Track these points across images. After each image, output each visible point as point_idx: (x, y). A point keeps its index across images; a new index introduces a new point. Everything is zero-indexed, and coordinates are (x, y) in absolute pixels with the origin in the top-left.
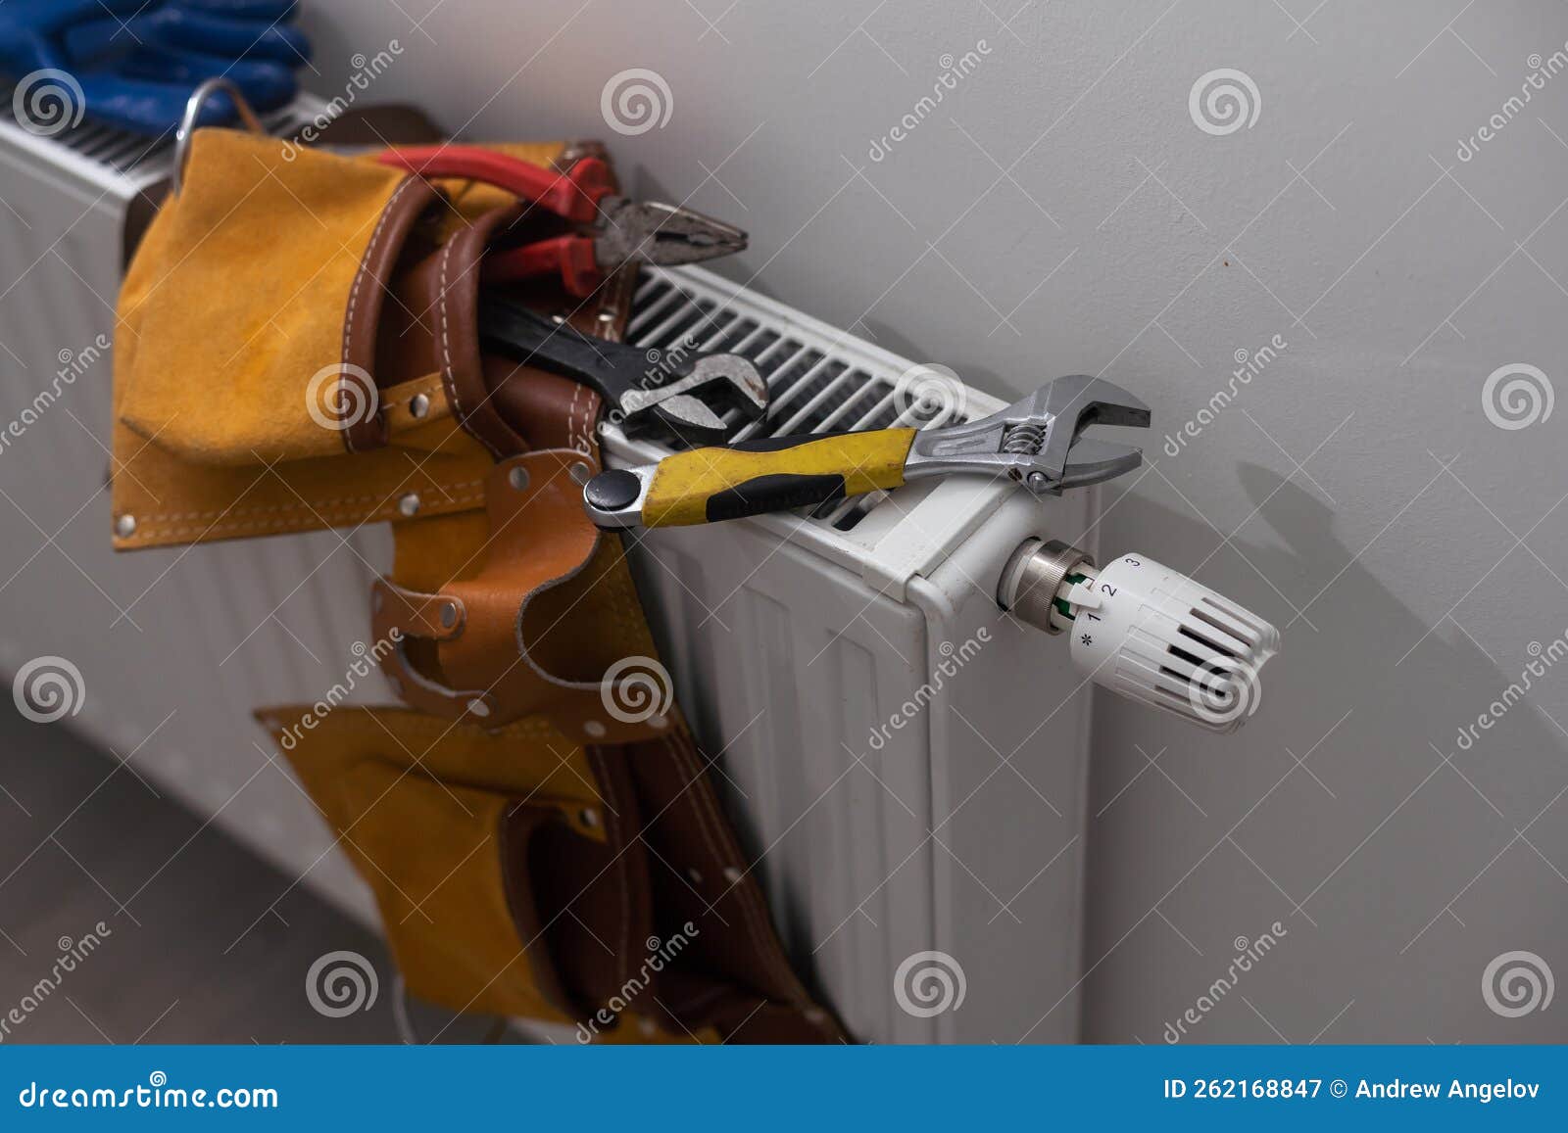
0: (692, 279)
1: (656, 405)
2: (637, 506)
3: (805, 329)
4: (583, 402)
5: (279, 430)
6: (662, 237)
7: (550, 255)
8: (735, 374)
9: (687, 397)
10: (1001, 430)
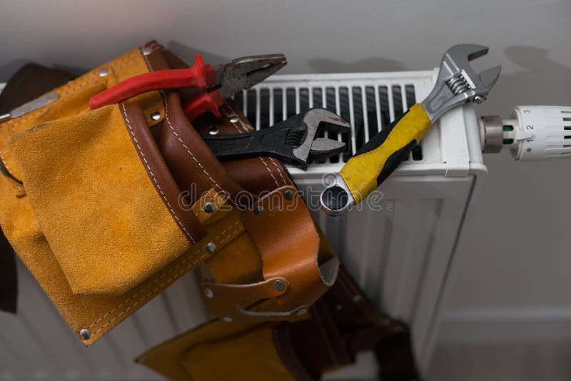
0: (274, 82)
1: (311, 150)
2: (350, 200)
3: (317, 81)
4: (270, 165)
5: (159, 255)
6: (248, 74)
7: (201, 106)
8: (324, 118)
9: (317, 139)
10: (446, 86)
